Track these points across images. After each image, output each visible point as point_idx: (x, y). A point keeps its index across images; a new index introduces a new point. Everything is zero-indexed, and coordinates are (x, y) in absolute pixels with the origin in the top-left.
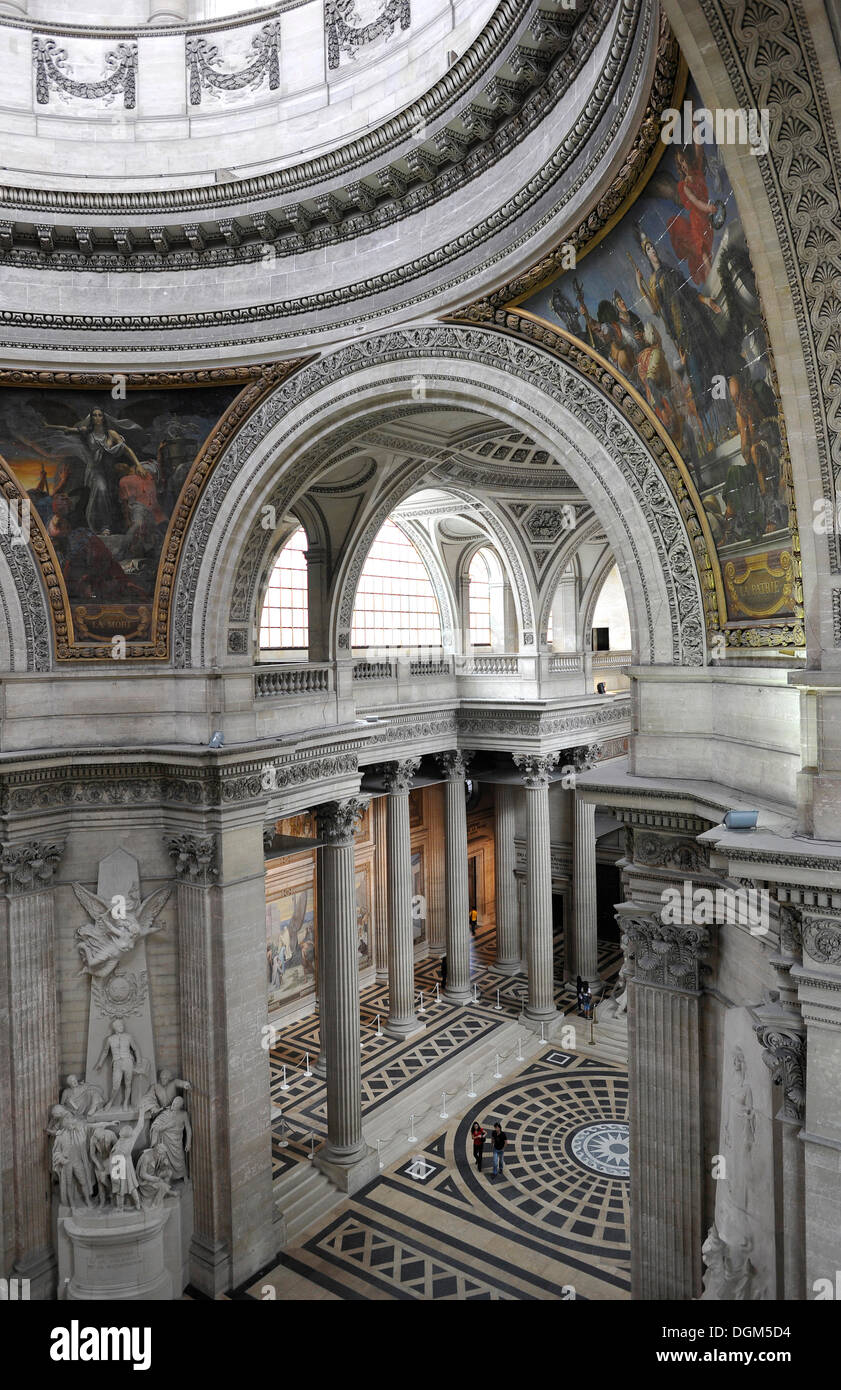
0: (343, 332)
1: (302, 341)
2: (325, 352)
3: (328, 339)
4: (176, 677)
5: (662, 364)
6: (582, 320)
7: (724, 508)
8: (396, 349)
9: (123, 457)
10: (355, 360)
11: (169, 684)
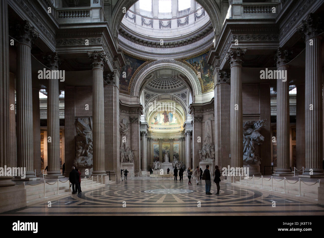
0: (161, 58)
1: (156, 58)
2: (158, 60)
3: (159, 59)
4: (131, 97)
5: (200, 68)
6: (192, 63)
7: (205, 81)
8: (168, 61)
9: (129, 66)
10: (163, 61)
11: (130, 98)
